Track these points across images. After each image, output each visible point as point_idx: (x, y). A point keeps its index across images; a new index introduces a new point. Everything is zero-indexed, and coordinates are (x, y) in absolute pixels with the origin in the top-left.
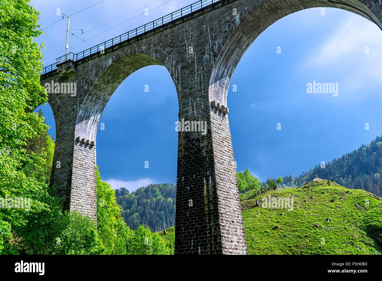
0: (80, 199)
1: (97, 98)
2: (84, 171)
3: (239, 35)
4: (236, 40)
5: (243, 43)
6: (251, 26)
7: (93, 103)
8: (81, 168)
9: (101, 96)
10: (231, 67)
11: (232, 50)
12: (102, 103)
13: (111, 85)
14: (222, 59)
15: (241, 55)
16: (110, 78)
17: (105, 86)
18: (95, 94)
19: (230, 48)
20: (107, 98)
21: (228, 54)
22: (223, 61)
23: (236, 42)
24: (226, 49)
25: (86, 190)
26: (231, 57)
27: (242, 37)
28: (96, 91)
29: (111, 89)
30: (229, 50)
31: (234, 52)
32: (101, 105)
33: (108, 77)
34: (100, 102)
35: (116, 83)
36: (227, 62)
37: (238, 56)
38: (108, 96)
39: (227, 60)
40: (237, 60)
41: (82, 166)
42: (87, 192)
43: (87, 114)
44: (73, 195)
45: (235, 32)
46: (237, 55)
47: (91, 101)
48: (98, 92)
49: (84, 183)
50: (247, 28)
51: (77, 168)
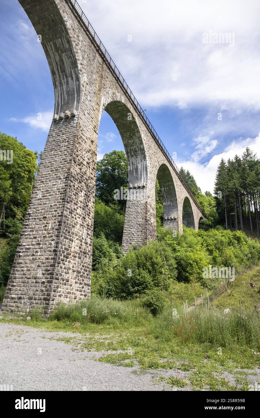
0: (131, 229)
1: (135, 152)
2: (136, 207)
3: (51, 46)
4: (54, 52)
5: (62, 45)
6: (48, 30)
7: (134, 157)
8: (133, 206)
9: (136, 149)
10: (72, 70)
11: (60, 60)
12: (141, 153)
13: (134, 137)
14: (57, 76)
16: (128, 134)
17: (132, 141)
18: (130, 150)
20: (141, 148)
21: (59, 68)
24: (54, 66)
25: (137, 221)
26: (64, 67)
27: (55, 45)
28: (130, 148)
29: (138, 140)
30: (57, 63)
31: (62, 60)
32: (141, 155)
33: (127, 134)
34: (139, 153)
35: (136, 134)
37: (71, 58)
38: (141, 146)
39: (63, 71)
40: (72, 62)
41: (134, 205)
42: (138, 223)
43: (135, 166)
44: (125, 227)
45: (46, 48)
46: (68, 59)
47: (132, 156)
48: (131, 148)
49: (136, 217)
50: (48, 35)
51: (130, 207)
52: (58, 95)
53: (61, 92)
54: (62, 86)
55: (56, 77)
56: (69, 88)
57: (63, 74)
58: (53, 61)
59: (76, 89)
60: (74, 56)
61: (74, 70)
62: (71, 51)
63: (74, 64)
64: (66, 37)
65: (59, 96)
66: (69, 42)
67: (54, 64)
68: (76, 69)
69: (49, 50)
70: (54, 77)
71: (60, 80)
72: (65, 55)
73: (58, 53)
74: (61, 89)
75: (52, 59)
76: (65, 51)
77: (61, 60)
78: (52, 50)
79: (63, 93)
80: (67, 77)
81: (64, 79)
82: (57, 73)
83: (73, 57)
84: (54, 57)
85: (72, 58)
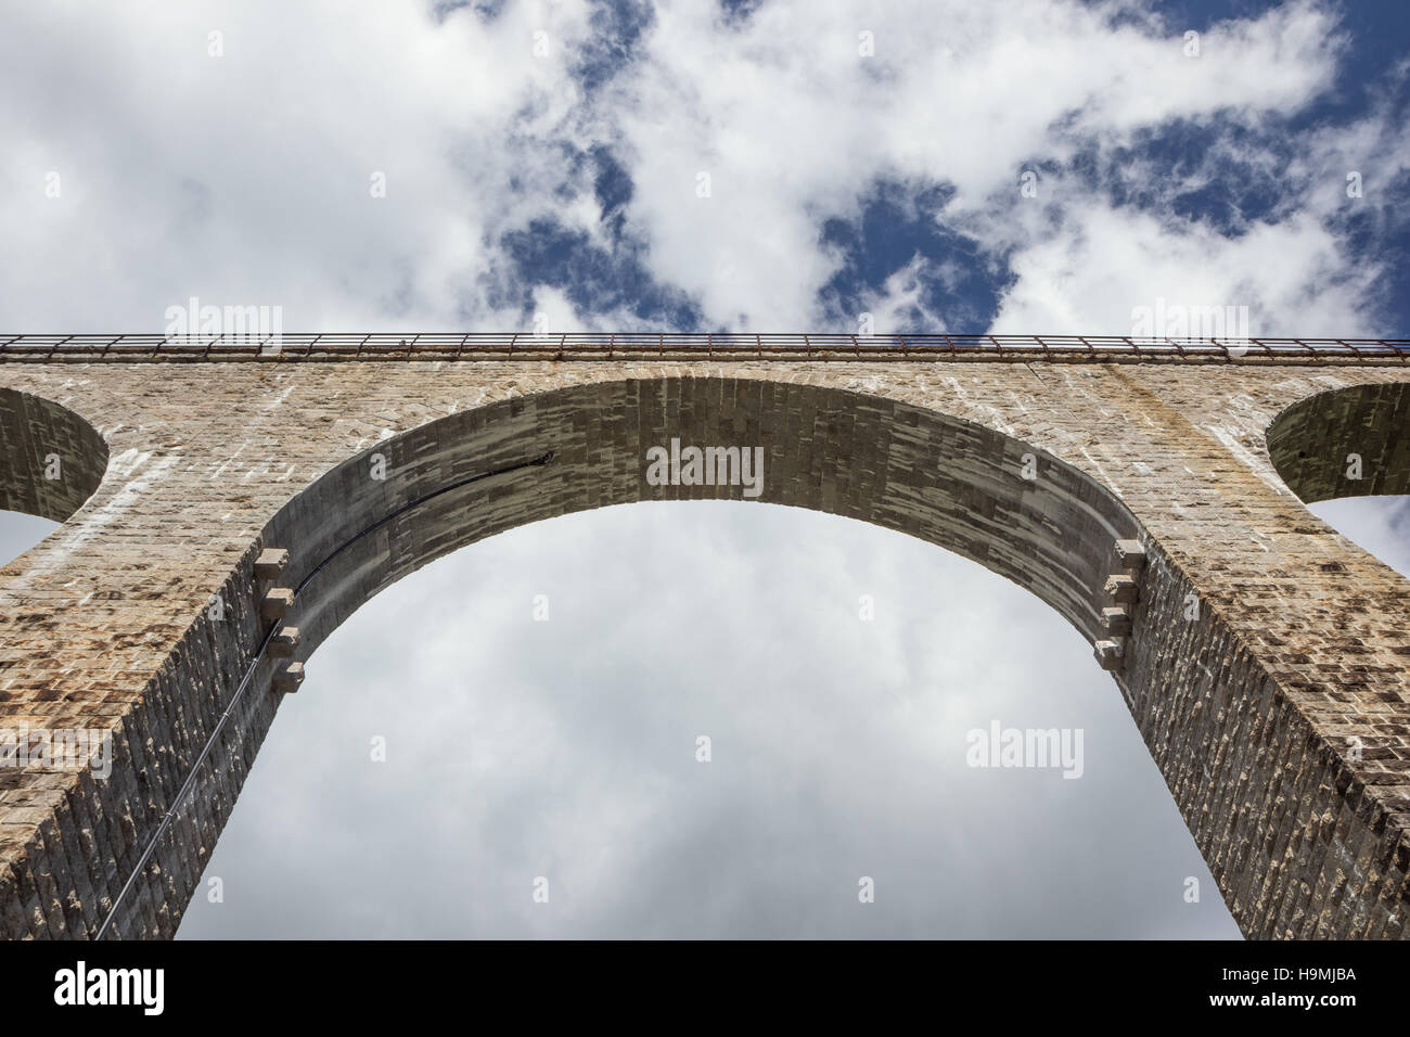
3: (898, 494)
4: (918, 496)
5: (914, 452)
6: (849, 468)
10: (1005, 467)
11: (953, 494)
14: (995, 541)
15: (954, 429)
19: (950, 512)
21: (972, 514)
22: (1000, 533)
23: (924, 491)
24: (959, 530)
26: (979, 491)
30: (957, 514)
31: (956, 482)
36: (996, 502)
37: (963, 445)
39: (991, 505)
40: (979, 446)
45: (897, 519)
46: (962, 456)
50: (862, 477)
52: (1056, 592)
53: (1053, 568)
54: (1035, 546)
55: (997, 552)
56: (1053, 523)
57: (1001, 515)
58: (944, 524)
59: (1070, 491)
60: (967, 428)
61: (1006, 456)
62: (944, 426)
63: (989, 444)
64: (897, 419)
65: (1060, 590)
66: (916, 417)
67: (956, 526)
68: (1009, 448)
69: (905, 512)
70: (992, 559)
71: (1013, 540)
72: (948, 461)
73: (930, 483)
74: (1043, 563)
75: (935, 521)
76: (936, 451)
77: (957, 488)
78: (909, 498)
79: (1057, 559)
80: (1016, 507)
81: (1016, 524)
82: (984, 537)
83: (966, 432)
84: (935, 507)
85: (969, 439)
